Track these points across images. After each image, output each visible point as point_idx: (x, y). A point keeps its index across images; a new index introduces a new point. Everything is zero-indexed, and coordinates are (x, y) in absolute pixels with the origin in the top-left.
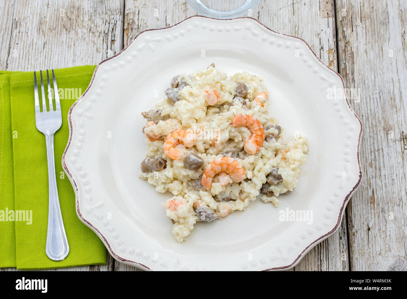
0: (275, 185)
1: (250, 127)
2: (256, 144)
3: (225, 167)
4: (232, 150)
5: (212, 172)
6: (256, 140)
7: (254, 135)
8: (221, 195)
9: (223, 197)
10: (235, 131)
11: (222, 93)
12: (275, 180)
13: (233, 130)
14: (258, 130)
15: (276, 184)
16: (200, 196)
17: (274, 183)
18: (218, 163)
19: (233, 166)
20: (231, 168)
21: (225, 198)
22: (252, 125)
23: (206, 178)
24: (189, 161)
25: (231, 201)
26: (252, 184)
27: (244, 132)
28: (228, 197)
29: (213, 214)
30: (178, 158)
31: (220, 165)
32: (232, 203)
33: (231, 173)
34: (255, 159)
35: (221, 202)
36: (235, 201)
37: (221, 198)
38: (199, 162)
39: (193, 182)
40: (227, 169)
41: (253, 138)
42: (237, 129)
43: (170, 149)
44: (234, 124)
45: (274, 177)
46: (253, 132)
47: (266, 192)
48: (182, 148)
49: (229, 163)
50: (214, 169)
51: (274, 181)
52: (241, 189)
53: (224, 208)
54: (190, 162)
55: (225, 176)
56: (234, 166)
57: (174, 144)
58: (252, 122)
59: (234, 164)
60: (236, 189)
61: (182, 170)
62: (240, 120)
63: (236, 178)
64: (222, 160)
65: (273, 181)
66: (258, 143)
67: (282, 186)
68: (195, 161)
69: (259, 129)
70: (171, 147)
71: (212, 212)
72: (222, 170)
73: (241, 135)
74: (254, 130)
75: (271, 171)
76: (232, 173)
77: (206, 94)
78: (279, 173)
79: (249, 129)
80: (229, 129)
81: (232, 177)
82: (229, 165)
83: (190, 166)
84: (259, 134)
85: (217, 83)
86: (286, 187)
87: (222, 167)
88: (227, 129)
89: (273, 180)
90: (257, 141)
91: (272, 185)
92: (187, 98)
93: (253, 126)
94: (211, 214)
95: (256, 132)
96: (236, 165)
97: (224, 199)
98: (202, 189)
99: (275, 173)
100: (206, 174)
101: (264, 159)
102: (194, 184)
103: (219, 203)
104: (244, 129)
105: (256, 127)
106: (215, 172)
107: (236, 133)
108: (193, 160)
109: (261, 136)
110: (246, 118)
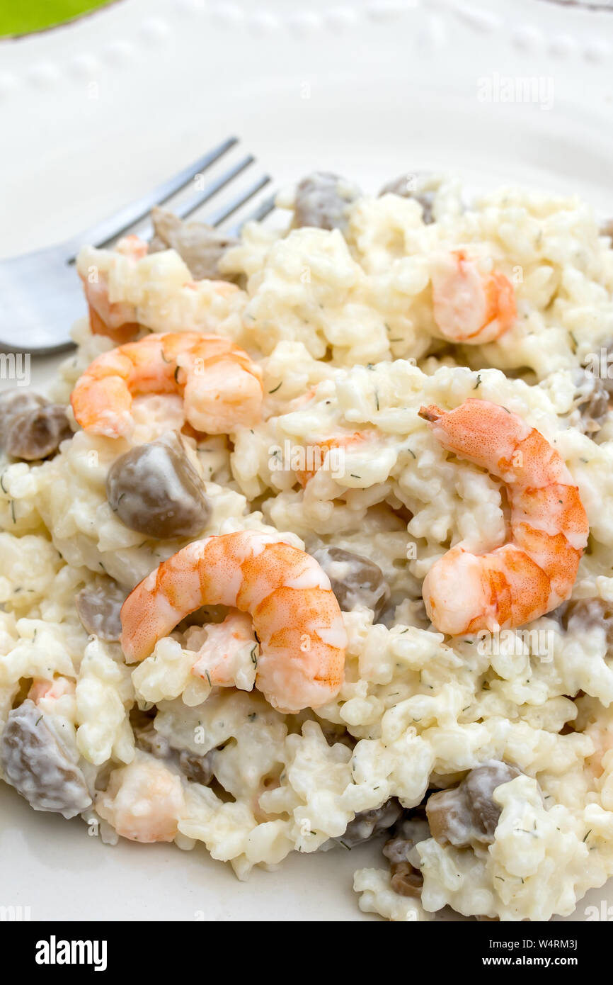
0: (448, 843)
1: (517, 500)
2: (489, 591)
3: (260, 589)
4: (378, 563)
5: (195, 578)
6: (501, 575)
7: (511, 547)
8: (173, 725)
9: (180, 742)
10: (436, 473)
11: (536, 318)
12: (461, 821)
13: (427, 459)
14: (543, 540)
15: (455, 841)
16: (77, 666)
17: (448, 829)
18: (242, 552)
19: (294, 609)
20: (281, 613)
21: (189, 752)
22: (531, 492)
23: (154, 593)
24: (131, 465)
25: (208, 792)
26: (340, 766)
27: (472, 504)
28: (199, 757)
29: (69, 776)
30: (97, 428)
31: (248, 565)
32: (203, 797)
33: (269, 638)
34: (435, 659)
35: (157, 757)
36: (225, 801)
37: (167, 739)
38: (167, 496)
39: (100, 588)
40: (264, 605)
41: (495, 561)
42: (449, 468)
43: (104, 376)
44: (441, 426)
45: (470, 800)
46: (519, 532)
47: (400, 858)
48: (170, 415)
49: (290, 583)
50: (209, 571)
51: (453, 823)
52: (281, 757)
53: (144, 793)
54: (131, 472)
55: (236, 636)
56: (300, 610)
57: (147, 379)
58: (537, 481)
59: (308, 603)
60: (260, 740)
61: (84, 499)
62: (484, 426)
63: (277, 677)
64: (268, 547)
65: (449, 817)
66: (501, 596)
67: (477, 870)
68: (152, 483)
69: (551, 538)
70: (114, 373)
71: (64, 764)
72: (239, 595)
73: (455, 516)
74: (527, 526)
75: (479, 765)
76: (273, 637)
77: (451, 263)
78: (501, 794)
79: (506, 505)
80: (409, 444)
81: (262, 660)
82: (282, 588)
83: (119, 496)
84: (542, 557)
85: (546, 262)
86: (494, 892)
87: (245, 579)
88: (404, 437)
89: (454, 815)
90: (504, 584)
91: (437, 837)
92: (364, 242)
93: (532, 500)
94: (61, 770)
95: (530, 541)
96: (314, 614)
97: (174, 755)
98: (110, 637)
99: (481, 783)
100: (163, 573)
101: (488, 698)
102: (97, 600)
103: (147, 757)
104: (482, 491)
105: (540, 516)
106: (204, 589)
107: (434, 489)
108: (147, 473)
109: (545, 576)
110: (521, 438)
